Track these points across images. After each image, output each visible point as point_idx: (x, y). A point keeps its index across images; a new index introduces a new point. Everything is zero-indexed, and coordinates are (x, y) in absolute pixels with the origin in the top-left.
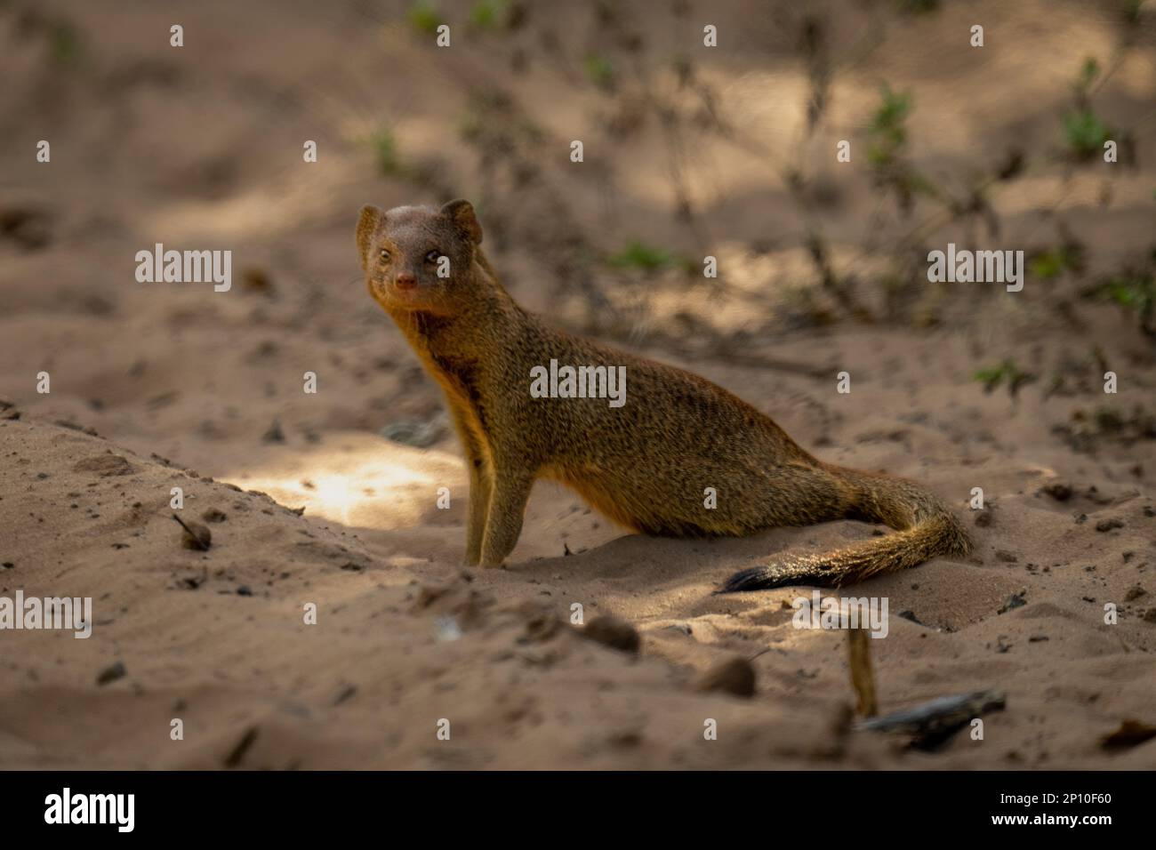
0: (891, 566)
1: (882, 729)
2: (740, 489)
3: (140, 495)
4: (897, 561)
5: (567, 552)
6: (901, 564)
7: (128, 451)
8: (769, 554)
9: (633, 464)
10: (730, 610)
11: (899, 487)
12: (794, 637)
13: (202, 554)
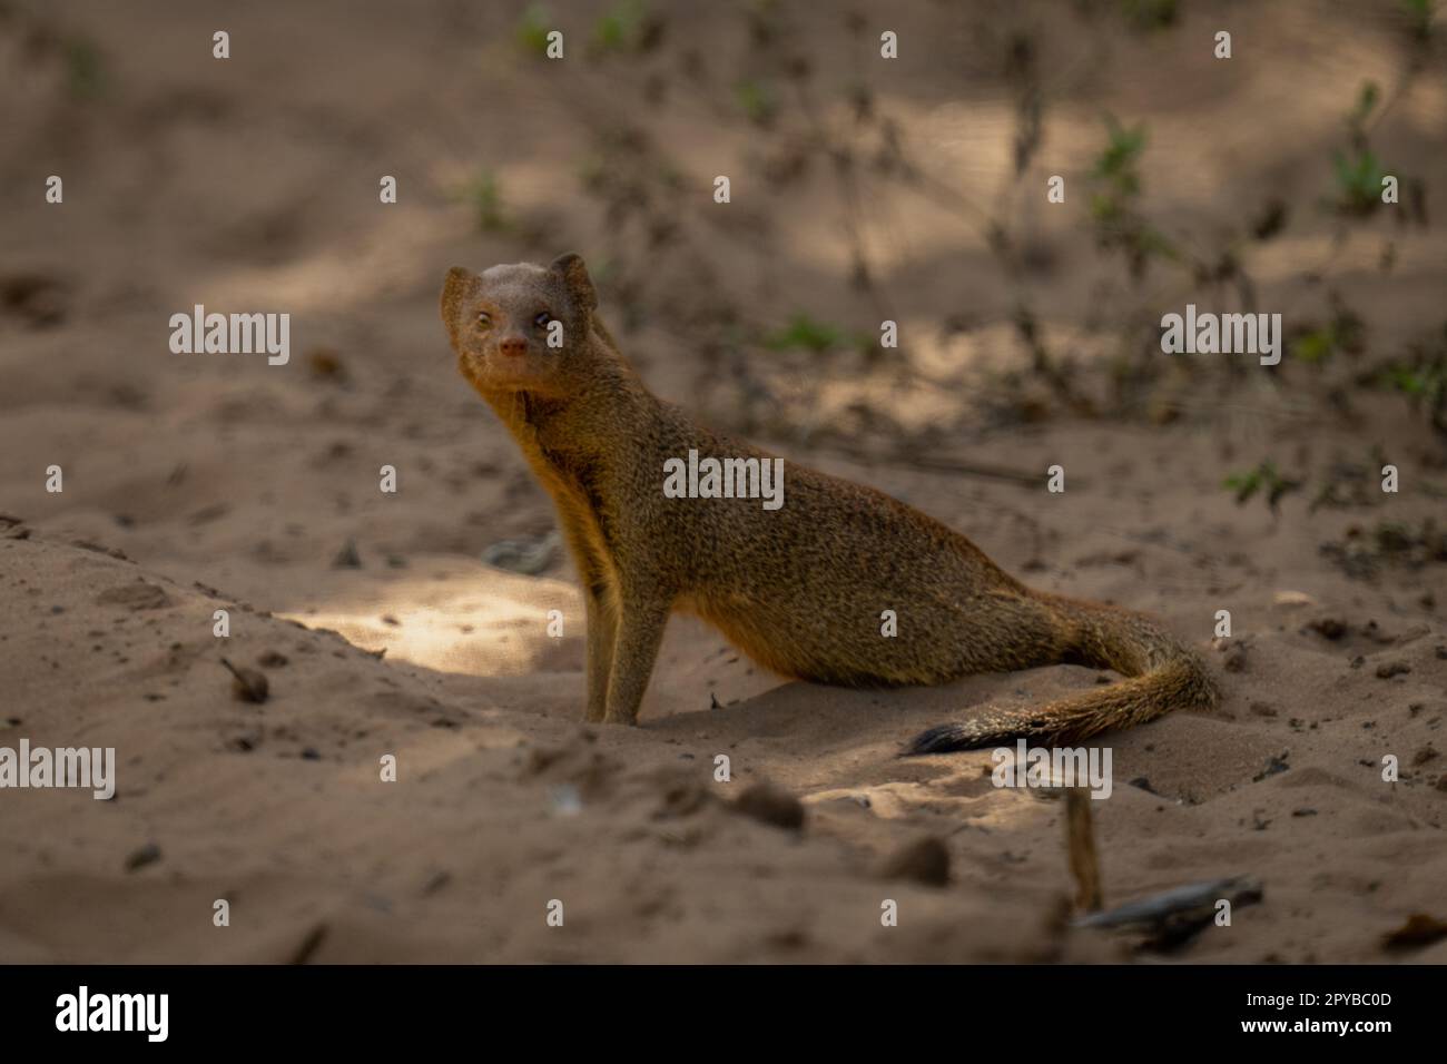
0: (1120, 721)
1: (1108, 926)
2: (927, 627)
3: (179, 634)
4: (1126, 716)
5: (715, 705)
6: (1132, 720)
7: (165, 578)
8: (967, 707)
9: (792, 595)
10: (918, 776)
11: (1130, 622)
12: (999, 811)
13: (256, 708)
